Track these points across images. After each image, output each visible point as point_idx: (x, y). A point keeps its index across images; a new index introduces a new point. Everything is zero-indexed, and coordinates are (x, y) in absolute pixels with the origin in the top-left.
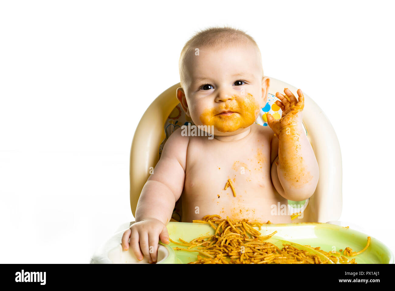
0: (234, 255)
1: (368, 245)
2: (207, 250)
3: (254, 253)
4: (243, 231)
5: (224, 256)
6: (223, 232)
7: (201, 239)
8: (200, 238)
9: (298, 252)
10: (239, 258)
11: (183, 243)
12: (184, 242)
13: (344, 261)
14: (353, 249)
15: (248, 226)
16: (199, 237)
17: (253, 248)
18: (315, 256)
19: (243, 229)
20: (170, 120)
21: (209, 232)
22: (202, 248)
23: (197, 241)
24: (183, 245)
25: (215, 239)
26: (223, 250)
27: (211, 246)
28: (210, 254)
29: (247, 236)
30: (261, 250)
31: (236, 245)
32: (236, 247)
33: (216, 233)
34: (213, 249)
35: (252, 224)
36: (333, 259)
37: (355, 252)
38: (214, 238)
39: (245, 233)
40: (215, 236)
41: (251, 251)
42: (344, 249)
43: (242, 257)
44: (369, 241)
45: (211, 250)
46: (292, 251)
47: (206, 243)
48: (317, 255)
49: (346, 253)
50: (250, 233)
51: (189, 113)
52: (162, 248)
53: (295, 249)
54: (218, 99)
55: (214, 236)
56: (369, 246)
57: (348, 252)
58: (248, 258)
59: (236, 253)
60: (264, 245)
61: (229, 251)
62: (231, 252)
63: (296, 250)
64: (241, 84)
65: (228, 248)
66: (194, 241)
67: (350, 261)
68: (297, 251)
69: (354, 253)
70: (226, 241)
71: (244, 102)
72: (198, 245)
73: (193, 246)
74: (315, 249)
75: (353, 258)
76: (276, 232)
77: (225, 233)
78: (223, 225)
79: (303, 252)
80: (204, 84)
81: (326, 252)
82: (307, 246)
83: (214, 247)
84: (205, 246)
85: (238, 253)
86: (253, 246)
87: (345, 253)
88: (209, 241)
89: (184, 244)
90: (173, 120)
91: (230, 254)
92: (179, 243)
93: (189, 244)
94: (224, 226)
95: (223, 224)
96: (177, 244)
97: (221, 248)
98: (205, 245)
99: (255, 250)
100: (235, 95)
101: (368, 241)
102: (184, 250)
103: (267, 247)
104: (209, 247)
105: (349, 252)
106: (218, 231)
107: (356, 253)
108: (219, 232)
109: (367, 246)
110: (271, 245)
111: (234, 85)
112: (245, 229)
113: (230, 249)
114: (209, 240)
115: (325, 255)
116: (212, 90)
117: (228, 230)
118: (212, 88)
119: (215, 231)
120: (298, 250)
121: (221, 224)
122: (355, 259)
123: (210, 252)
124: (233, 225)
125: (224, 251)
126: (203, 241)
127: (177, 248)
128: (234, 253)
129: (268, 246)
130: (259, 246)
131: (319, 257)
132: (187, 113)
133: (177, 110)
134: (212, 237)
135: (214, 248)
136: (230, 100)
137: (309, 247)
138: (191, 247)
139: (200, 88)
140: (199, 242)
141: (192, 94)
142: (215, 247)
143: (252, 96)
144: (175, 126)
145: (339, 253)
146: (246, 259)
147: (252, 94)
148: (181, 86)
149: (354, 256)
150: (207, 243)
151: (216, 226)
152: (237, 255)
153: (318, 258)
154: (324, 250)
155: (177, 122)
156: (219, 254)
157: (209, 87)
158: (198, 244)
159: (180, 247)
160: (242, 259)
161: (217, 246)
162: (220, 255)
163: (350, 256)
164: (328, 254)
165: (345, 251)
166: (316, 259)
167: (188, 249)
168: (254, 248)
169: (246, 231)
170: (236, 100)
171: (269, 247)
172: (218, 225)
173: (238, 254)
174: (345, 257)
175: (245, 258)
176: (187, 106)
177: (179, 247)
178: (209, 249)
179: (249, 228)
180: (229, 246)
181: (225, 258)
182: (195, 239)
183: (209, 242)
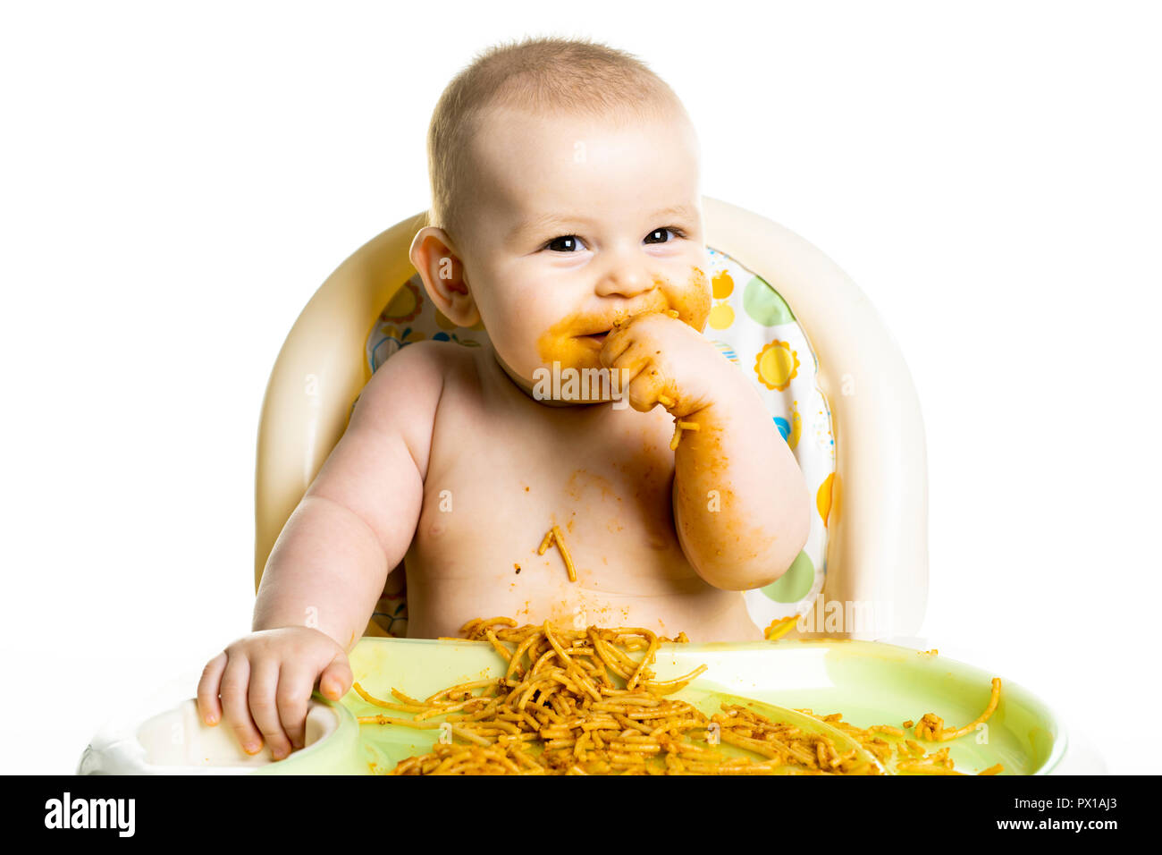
0: (558, 739)
1: (994, 704)
2: (474, 724)
3: (622, 730)
4: (597, 667)
5: (526, 741)
6: (532, 667)
7: (463, 691)
8: (457, 687)
9: (768, 727)
10: (573, 747)
11: (405, 703)
12: (406, 701)
13: (913, 754)
14: (946, 717)
15: (613, 653)
16: (455, 685)
17: (621, 717)
18: (818, 740)
19: (596, 660)
20: (385, 325)
21: (488, 669)
22: (460, 716)
23: (448, 697)
24: (400, 710)
25: (505, 689)
26: (524, 721)
27: (490, 711)
28: (482, 736)
29: (607, 679)
30: (648, 722)
31: (570, 706)
32: (569, 712)
33: (511, 672)
34: (493, 720)
35: (627, 642)
36: (876, 748)
37: (954, 727)
38: (502, 686)
39: (602, 672)
40: (505, 680)
41: (615, 725)
42: (916, 719)
43: (583, 742)
44: (996, 692)
45: (488, 724)
46: (748, 724)
47: (476, 703)
48: (825, 735)
49: (923, 731)
50: (620, 672)
52: (319, 713)
53: (759, 720)
55: (503, 681)
56: (997, 708)
57: (928, 730)
58: (601, 744)
59: (564, 730)
60: (659, 706)
61: (542, 724)
62: (548, 728)
63: (762, 722)
65: (539, 716)
66: (438, 697)
67: (930, 755)
68: (762, 725)
69: (949, 731)
70: (537, 694)
72: (450, 709)
73: (433, 711)
74: (826, 720)
75: (944, 746)
76: (703, 668)
77: (535, 671)
78: (534, 648)
79: (782, 728)
81: (858, 729)
82: (801, 711)
83: (496, 712)
84: (472, 712)
85: (571, 730)
86: (622, 709)
87: (919, 731)
88: (488, 696)
89: (405, 706)
90: (396, 326)
91: (545, 734)
92: (389, 704)
93: (421, 706)
94: (537, 650)
95: (532, 641)
96: (382, 705)
97: (519, 717)
98: (471, 709)
99: (628, 721)
101: (992, 691)
102: (400, 724)
103: (666, 713)
104: (480, 714)
105: (932, 729)
106: (515, 667)
107: (956, 731)
108: (518, 668)
109: (992, 709)
110: (681, 706)
112: (602, 660)
113: (545, 720)
114: (488, 692)
115: (853, 737)
117: (549, 660)
119: (507, 664)
120: (767, 723)
121: (527, 645)
122: (948, 749)
123: (485, 728)
124: (564, 648)
125: (526, 724)
126: (467, 696)
127: (381, 716)
128: (557, 730)
129: (670, 709)
130: (642, 710)
131: (831, 742)
133: (410, 294)
134: (496, 685)
135: (499, 715)
137: (809, 714)
138: (424, 715)
140: (456, 700)
142: (502, 713)
143: (702, 273)
144: (401, 343)
145: (901, 731)
146: (594, 750)
149: (948, 740)
150: (479, 702)
151: (511, 650)
152: (567, 739)
153: (827, 747)
154: (853, 724)
155: (408, 332)
156: (510, 734)
158: (450, 706)
159: (387, 715)
160: (578, 749)
161: (507, 709)
162: (513, 738)
163: (936, 740)
164: (864, 734)
165: (922, 726)
166: (821, 748)
167: (414, 719)
168: (627, 716)
169: (605, 665)
170: (659, 289)
171: (673, 712)
172: (516, 645)
173: (571, 734)
174: (920, 744)
175: (591, 746)
177: (384, 716)
178: (484, 720)
179: (618, 657)
180: (546, 709)
181: (528, 746)
182: (441, 692)
183: (487, 700)
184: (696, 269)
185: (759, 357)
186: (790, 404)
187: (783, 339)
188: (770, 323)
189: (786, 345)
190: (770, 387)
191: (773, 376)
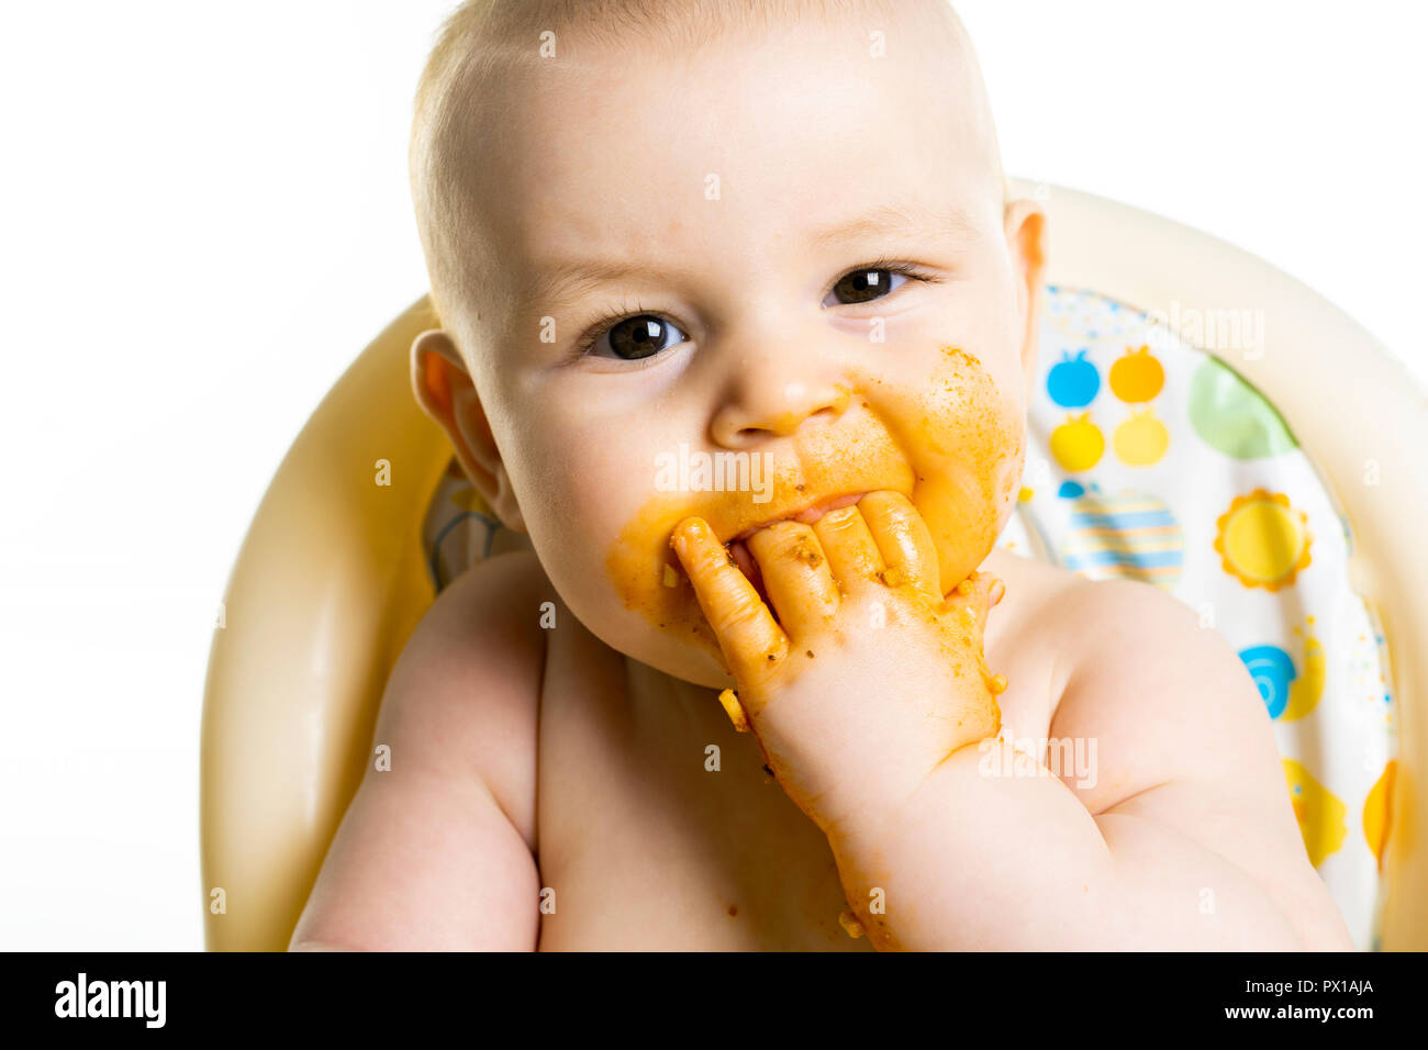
20: (459, 486)
51: (512, 502)
54: (736, 420)
64: (884, 287)
71: (925, 421)
80: (610, 314)
100: (852, 376)
111: (833, 298)
116: (676, 353)
118: (673, 335)
132: (497, 506)
136: (824, 418)
139: (588, 341)
141: (530, 381)
143: (970, 360)
147: (968, 349)
148: (438, 325)
157: (654, 330)
170: (865, 405)
176: (493, 453)
184: (953, 352)
185: (1223, 522)
186: (1296, 621)
187: (1277, 486)
188: (1246, 450)
189: (1283, 500)
190: (1248, 583)
191: (1254, 561)
